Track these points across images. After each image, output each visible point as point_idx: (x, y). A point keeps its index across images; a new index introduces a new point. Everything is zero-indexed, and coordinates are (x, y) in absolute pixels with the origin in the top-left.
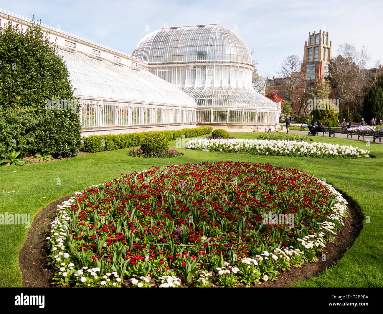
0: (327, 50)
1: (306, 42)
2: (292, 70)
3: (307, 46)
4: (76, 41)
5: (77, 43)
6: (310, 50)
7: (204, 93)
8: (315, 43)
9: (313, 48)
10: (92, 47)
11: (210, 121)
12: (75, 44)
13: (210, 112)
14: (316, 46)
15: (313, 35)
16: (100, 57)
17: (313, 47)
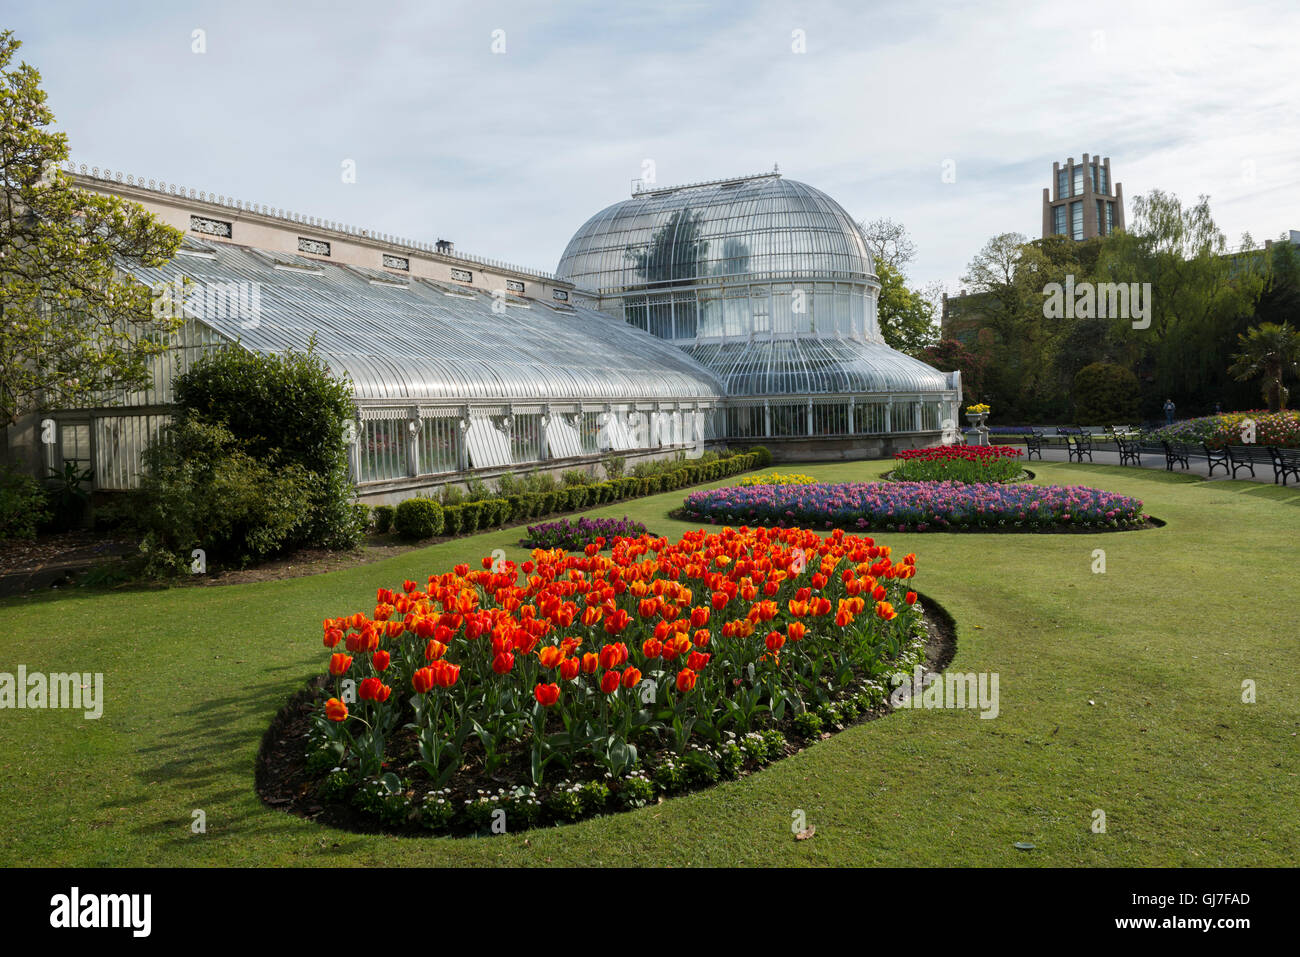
0: (1107, 208)
1: (1046, 192)
2: (1007, 272)
3: (1051, 199)
4: (409, 254)
5: (412, 260)
6: (1060, 211)
7: (747, 357)
8: (1073, 190)
9: (1067, 206)
10: (450, 264)
11: (764, 434)
12: (407, 261)
13: (764, 408)
14: (1075, 199)
15: (1066, 169)
16: (471, 285)
17: (1067, 202)
